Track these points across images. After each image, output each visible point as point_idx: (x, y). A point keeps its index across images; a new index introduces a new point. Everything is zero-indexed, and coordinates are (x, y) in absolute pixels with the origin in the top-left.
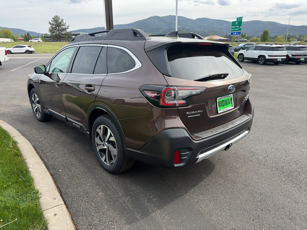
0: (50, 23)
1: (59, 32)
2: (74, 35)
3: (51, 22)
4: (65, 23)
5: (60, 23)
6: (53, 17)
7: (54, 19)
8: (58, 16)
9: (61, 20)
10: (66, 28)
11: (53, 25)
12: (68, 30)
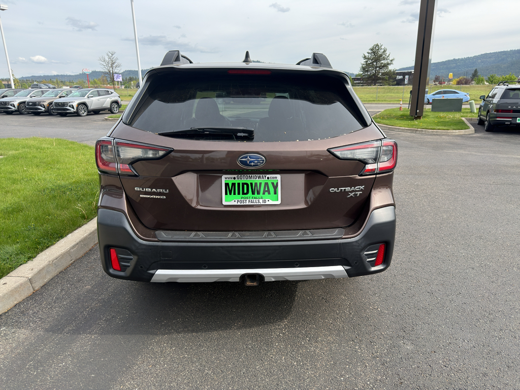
0: (365, 57)
1: (375, 71)
2: (400, 74)
3: (367, 55)
4: (387, 55)
5: (381, 55)
6: (371, 47)
7: (372, 50)
8: (379, 44)
9: (383, 50)
10: (388, 64)
11: (368, 59)
12: (391, 68)
